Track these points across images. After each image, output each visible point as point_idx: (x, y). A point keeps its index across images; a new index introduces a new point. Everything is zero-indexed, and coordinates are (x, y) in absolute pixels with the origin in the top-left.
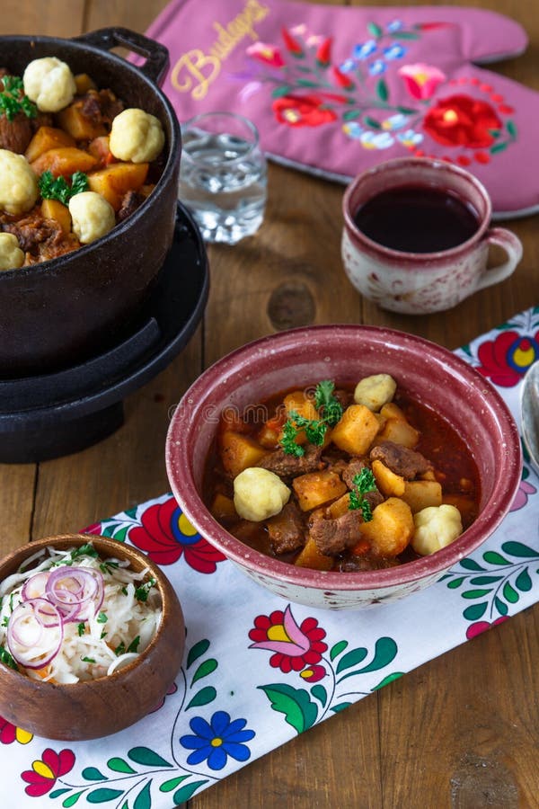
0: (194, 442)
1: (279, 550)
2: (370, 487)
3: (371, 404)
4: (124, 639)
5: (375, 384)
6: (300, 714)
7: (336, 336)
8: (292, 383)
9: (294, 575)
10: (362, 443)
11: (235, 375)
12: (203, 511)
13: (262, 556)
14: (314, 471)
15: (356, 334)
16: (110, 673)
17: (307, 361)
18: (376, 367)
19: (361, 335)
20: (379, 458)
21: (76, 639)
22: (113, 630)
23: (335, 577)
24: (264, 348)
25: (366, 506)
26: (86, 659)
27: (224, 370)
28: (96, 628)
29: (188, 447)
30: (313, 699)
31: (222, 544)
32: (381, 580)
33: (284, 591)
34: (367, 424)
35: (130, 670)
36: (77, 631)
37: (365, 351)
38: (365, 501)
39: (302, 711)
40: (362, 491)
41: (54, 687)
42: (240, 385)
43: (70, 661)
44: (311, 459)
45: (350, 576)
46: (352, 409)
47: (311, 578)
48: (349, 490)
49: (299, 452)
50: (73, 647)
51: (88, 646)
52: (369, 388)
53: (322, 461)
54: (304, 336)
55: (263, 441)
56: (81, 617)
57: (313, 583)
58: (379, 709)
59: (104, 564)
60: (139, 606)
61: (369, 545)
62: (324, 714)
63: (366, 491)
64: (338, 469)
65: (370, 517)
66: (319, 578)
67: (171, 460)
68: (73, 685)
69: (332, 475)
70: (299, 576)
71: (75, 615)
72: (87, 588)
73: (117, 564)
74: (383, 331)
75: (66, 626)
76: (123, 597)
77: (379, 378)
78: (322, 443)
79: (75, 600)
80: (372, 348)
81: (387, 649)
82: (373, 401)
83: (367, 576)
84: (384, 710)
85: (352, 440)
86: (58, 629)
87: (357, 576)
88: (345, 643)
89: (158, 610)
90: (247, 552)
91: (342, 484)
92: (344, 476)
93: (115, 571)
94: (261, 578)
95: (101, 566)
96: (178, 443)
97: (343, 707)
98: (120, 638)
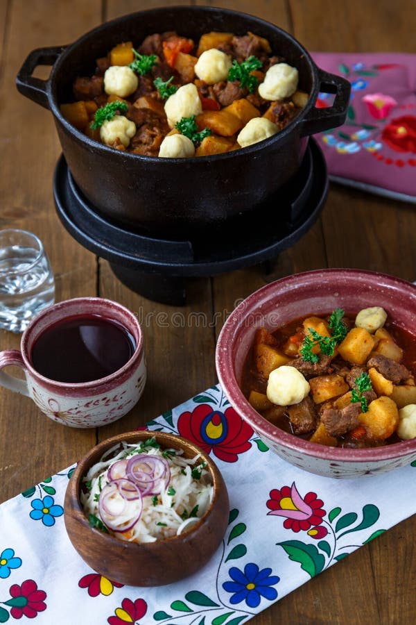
0: (237, 350)
1: (297, 431)
2: (368, 387)
3: (368, 328)
4: (187, 508)
5: (372, 314)
6: (312, 562)
7: (344, 277)
8: (309, 311)
9: (309, 449)
10: (361, 355)
11: (268, 302)
12: (243, 399)
13: (286, 433)
14: (325, 374)
15: (358, 276)
16: (179, 533)
17: (322, 295)
18: (372, 302)
19: (362, 277)
20: (374, 366)
21: (152, 509)
22: (178, 501)
23: (339, 451)
24: (290, 283)
25: (363, 401)
26: (159, 524)
27: (260, 298)
28: (167, 499)
29: (232, 352)
30: (321, 552)
31: (256, 423)
32: (374, 455)
33: (300, 462)
34: (365, 342)
35: (193, 530)
36: (152, 502)
37: (365, 290)
38: (363, 397)
39: (313, 560)
40: (361, 389)
41: (138, 545)
42: (271, 310)
43: (147, 525)
44: (324, 365)
45: (352, 451)
46: (354, 330)
47: (322, 451)
48: (351, 389)
49: (315, 359)
50: (149, 515)
51: (160, 513)
52: (367, 316)
53: (331, 367)
54: (320, 276)
55: (287, 352)
56: (155, 491)
57: (324, 455)
58: (371, 559)
59: (165, 453)
60: (195, 483)
61: (365, 430)
62: (329, 562)
63: (364, 390)
64: (343, 374)
65: (366, 410)
66: (328, 451)
67: (220, 361)
68: (152, 543)
69: (338, 378)
70: (313, 449)
71: (150, 491)
72: (156, 471)
73: (174, 453)
74: (378, 275)
75: (144, 499)
76: (183, 477)
77: (374, 309)
78: (333, 354)
79: (149, 479)
80: (370, 287)
81: (371, 513)
82: (370, 326)
83: (364, 451)
84: (375, 559)
85: (354, 354)
86: (139, 501)
87: (356, 452)
88: (339, 510)
89: (209, 485)
90: (275, 430)
91: (346, 385)
92: (348, 378)
93: (174, 458)
94: (283, 451)
95: (163, 455)
96: (225, 349)
97: (343, 556)
98: (184, 508)
